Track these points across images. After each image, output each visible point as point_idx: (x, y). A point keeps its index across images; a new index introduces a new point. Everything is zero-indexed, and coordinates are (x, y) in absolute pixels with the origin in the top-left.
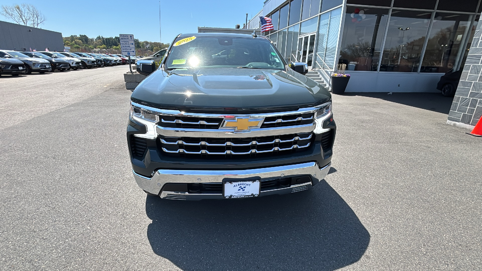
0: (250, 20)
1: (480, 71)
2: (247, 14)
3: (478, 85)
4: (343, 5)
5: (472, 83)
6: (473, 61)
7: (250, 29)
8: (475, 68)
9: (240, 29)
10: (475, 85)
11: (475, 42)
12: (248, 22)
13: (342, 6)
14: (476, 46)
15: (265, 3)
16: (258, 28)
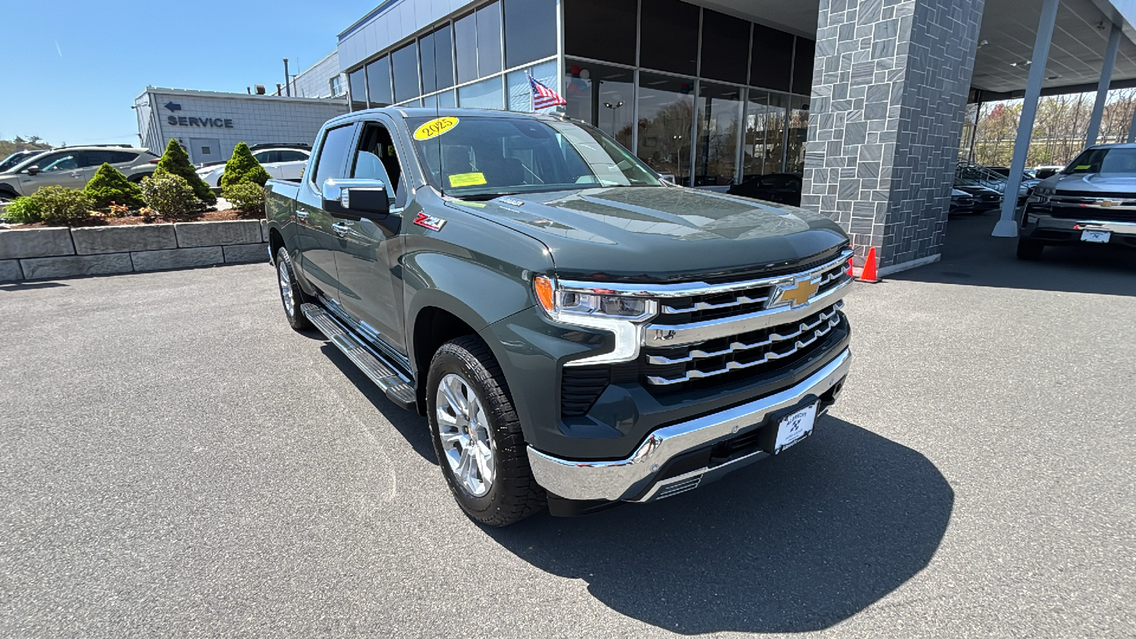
0: (295, 76)
1: (827, 179)
2: (286, 61)
3: (829, 200)
4: (559, 56)
5: (820, 197)
6: (815, 162)
7: (298, 96)
8: (820, 174)
9: (266, 96)
10: (824, 199)
11: (812, 133)
12: (291, 79)
13: (556, 59)
14: (814, 139)
15: (341, 37)
16: (328, 96)
